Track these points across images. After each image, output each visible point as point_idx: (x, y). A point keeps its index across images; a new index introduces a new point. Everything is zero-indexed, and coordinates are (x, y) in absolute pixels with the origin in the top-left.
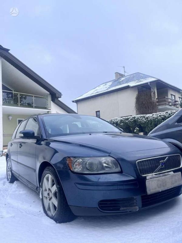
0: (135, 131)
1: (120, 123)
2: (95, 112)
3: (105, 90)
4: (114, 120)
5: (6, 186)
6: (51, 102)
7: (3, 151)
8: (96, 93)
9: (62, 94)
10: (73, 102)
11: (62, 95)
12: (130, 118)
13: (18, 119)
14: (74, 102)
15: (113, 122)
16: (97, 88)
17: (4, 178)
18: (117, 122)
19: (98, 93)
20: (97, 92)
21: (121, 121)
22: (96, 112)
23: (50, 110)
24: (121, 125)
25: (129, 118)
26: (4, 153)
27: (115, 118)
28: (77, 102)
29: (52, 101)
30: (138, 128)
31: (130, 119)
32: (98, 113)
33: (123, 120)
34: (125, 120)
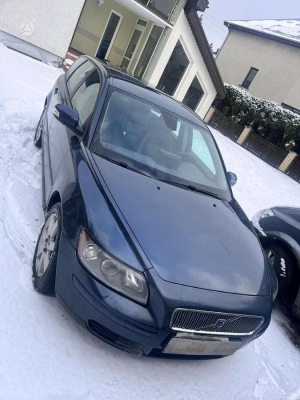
0: (287, 145)
1: (274, 117)
2: (250, 68)
3: (293, 37)
4: (269, 105)
5: (25, 149)
6: (183, 11)
7: (64, 60)
8: (274, 31)
9: (208, 6)
10: (226, 24)
11: (208, 8)
12: (296, 119)
13: (113, 11)
14: (226, 26)
15: (265, 107)
16: (284, 23)
17: (33, 130)
18: (271, 112)
19: (278, 35)
20: (278, 32)
21: (278, 114)
22: (252, 68)
23: (172, 25)
24: (273, 121)
25: (294, 117)
26: (65, 64)
27: (273, 102)
28: (233, 28)
29: (184, 9)
30: (296, 142)
31: (293, 120)
32: (253, 70)
33: (282, 115)
34: (285, 116)
